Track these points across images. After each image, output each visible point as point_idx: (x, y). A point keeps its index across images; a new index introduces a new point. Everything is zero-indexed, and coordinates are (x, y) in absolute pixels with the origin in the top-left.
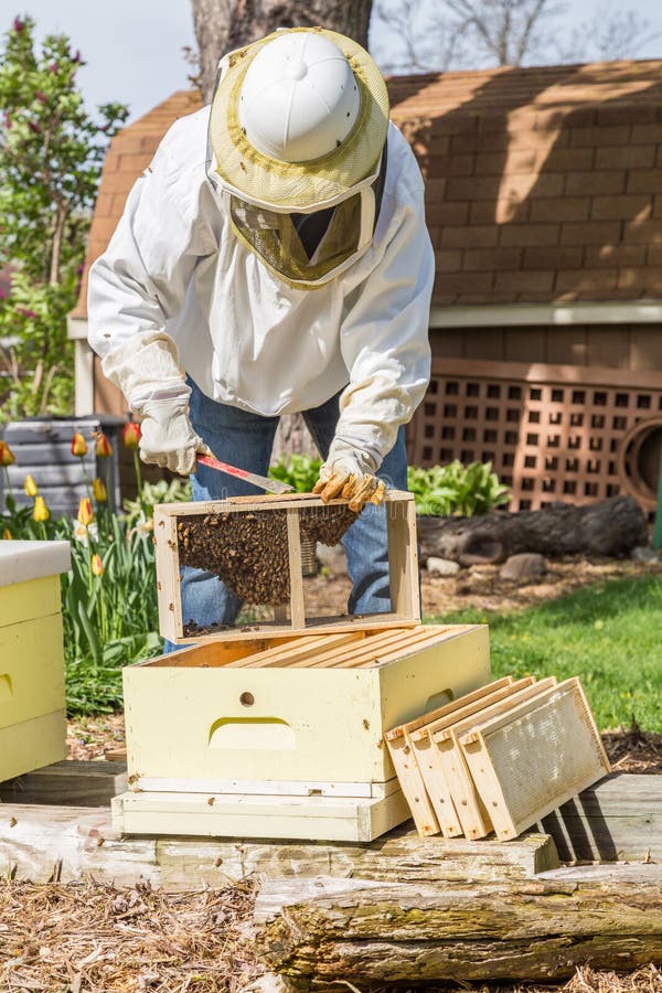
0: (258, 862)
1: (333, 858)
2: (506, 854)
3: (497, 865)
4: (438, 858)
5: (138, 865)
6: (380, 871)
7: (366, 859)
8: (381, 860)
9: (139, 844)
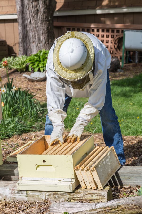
0: (49, 196)
1: (65, 195)
2: (101, 193)
3: (99, 196)
4: (87, 195)
5: (23, 197)
6: (75, 197)
7: (72, 195)
8: (75, 195)
9: (23, 192)
